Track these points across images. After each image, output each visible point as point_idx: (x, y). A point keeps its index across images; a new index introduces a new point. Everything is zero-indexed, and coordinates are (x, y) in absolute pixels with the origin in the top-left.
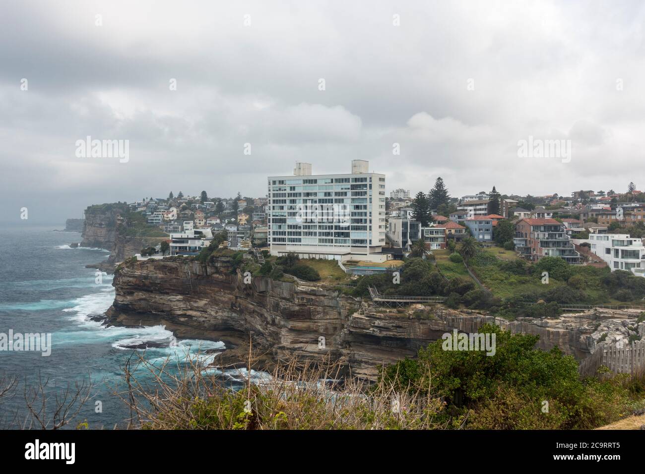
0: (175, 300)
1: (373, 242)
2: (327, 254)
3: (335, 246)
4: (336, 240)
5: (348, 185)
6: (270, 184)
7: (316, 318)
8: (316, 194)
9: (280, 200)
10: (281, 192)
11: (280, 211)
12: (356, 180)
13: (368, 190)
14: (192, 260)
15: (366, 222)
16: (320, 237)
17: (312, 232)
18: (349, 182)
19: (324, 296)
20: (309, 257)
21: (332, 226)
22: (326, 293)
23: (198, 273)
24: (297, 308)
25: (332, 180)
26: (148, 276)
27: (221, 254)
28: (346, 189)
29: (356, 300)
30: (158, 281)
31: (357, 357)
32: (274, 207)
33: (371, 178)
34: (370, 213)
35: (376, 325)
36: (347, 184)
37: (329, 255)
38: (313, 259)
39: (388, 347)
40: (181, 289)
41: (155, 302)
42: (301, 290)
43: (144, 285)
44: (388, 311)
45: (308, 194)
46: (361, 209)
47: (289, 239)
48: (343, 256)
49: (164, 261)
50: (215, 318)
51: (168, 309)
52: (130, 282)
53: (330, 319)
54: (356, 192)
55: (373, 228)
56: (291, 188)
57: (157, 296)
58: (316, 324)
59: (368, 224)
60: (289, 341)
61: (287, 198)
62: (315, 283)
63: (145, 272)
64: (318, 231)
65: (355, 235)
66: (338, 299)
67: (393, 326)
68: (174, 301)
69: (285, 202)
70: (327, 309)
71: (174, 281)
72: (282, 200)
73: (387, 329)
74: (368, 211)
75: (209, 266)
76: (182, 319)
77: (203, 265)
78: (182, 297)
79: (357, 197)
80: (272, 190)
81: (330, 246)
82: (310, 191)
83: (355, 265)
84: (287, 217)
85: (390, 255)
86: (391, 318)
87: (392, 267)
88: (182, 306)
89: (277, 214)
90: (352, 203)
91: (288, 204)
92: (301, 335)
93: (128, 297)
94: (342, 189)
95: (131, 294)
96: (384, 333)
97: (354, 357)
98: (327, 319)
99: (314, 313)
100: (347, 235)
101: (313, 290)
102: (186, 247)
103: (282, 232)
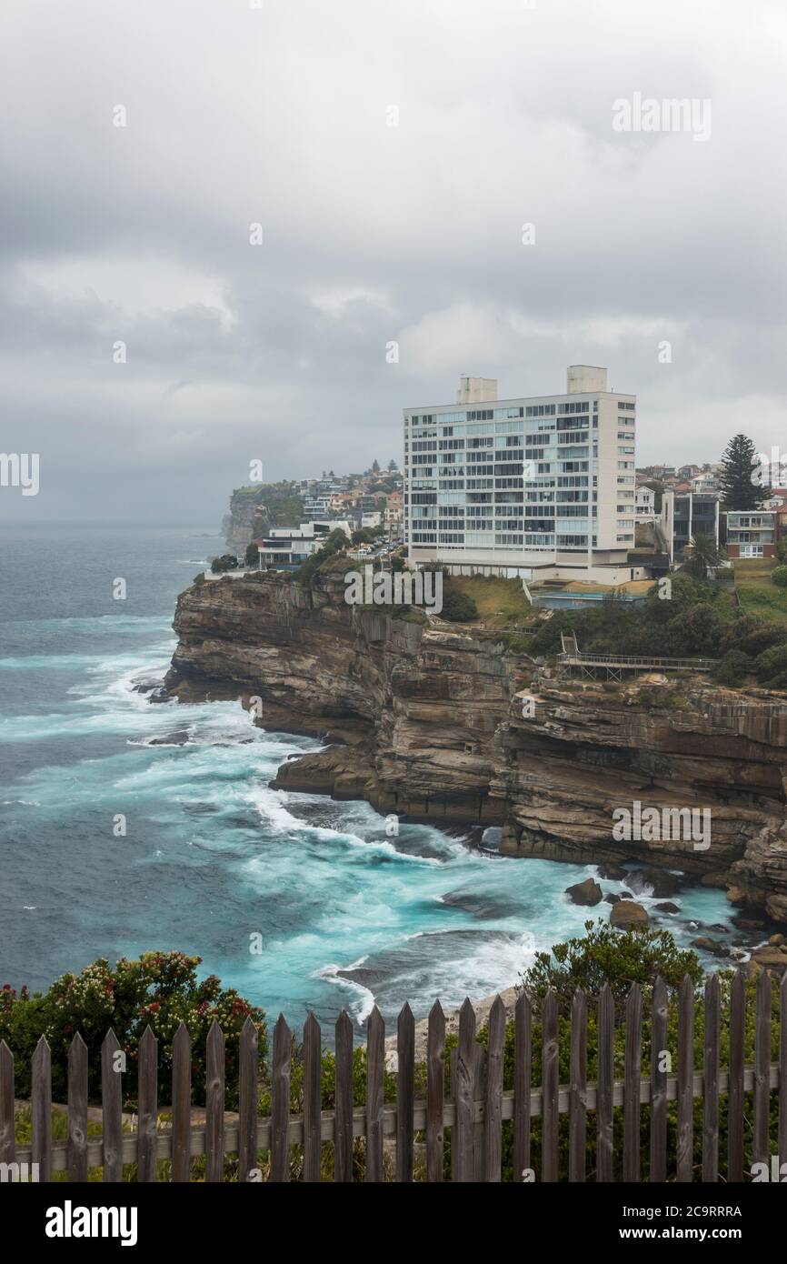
0: (265, 656)
1: (599, 541)
2: (504, 566)
3: (526, 550)
4: (529, 537)
5: (551, 420)
6: (407, 424)
7: (458, 698)
8: (490, 441)
9: (425, 456)
10: (428, 439)
11: (425, 478)
12: (568, 408)
13: (591, 430)
14: (288, 580)
15: (585, 499)
16: (499, 532)
17: (484, 522)
18: (553, 413)
19: (476, 652)
20: (473, 572)
21: (521, 508)
22: (478, 646)
23: (298, 605)
24: (421, 676)
25: (521, 410)
26: (220, 610)
27: (331, 568)
28: (547, 428)
29: (535, 661)
30: (237, 620)
31: (522, 781)
32: (414, 470)
33: (596, 403)
34: (595, 478)
35: (557, 715)
36: (550, 417)
37: (509, 569)
38: (479, 576)
39: (591, 763)
40: (274, 635)
41: (236, 660)
42: (428, 640)
43: (218, 627)
44: (584, 686)
45: (476, 443)
46: (577, 470)
47: (441, 535)
48: (534, 570)
49: (246, 582)
50: (328, 692)
51: (256, 674)
52: (193, 621)
53: (489, 701)
54: (567, 434)
55: (599, 511)
56: (445, 429)
57: (238, 649)
58: (459, 709)
59: (590, 503)
60: (408, 742)
61: (437, 452)
62: (459, 626)
63: (216, 602)
64: (494, 518)
65: (564, 526)
66: (503, 659)
67: (591, 720)
68: (266, 659)
69: (435, 461)
70: (482, 679)
71: (263, 619)
72: (430, 456)
73: (580, 725)
74: (590, 474)
75: (315, 591)
76: (277, 694)
77: (306, 589)
78: (277, 651)
79: (569, 445)
80: (410, 437)
81: (517, 549)
82: (480, 436)
83: (558, 590)
84: (438, 491)
85: (640, 570)
86: (588, 702)
87: (616, 593)
88: (277, 668)
89: (421, 486)
90: (559, 457)
91: (440, 464)
92: (430, 731)
93: (192, 649)
94: (541, 428)
95: (198, 643)
96: (574, 735)
97: (517, 783)
98: (481, 701)
99: (455, 687)
100: (549, 526)
101: (453, 640)
102: (287, 555)
103: (430, 522)
